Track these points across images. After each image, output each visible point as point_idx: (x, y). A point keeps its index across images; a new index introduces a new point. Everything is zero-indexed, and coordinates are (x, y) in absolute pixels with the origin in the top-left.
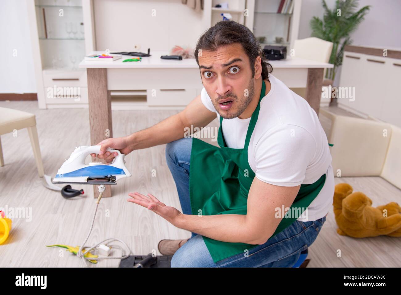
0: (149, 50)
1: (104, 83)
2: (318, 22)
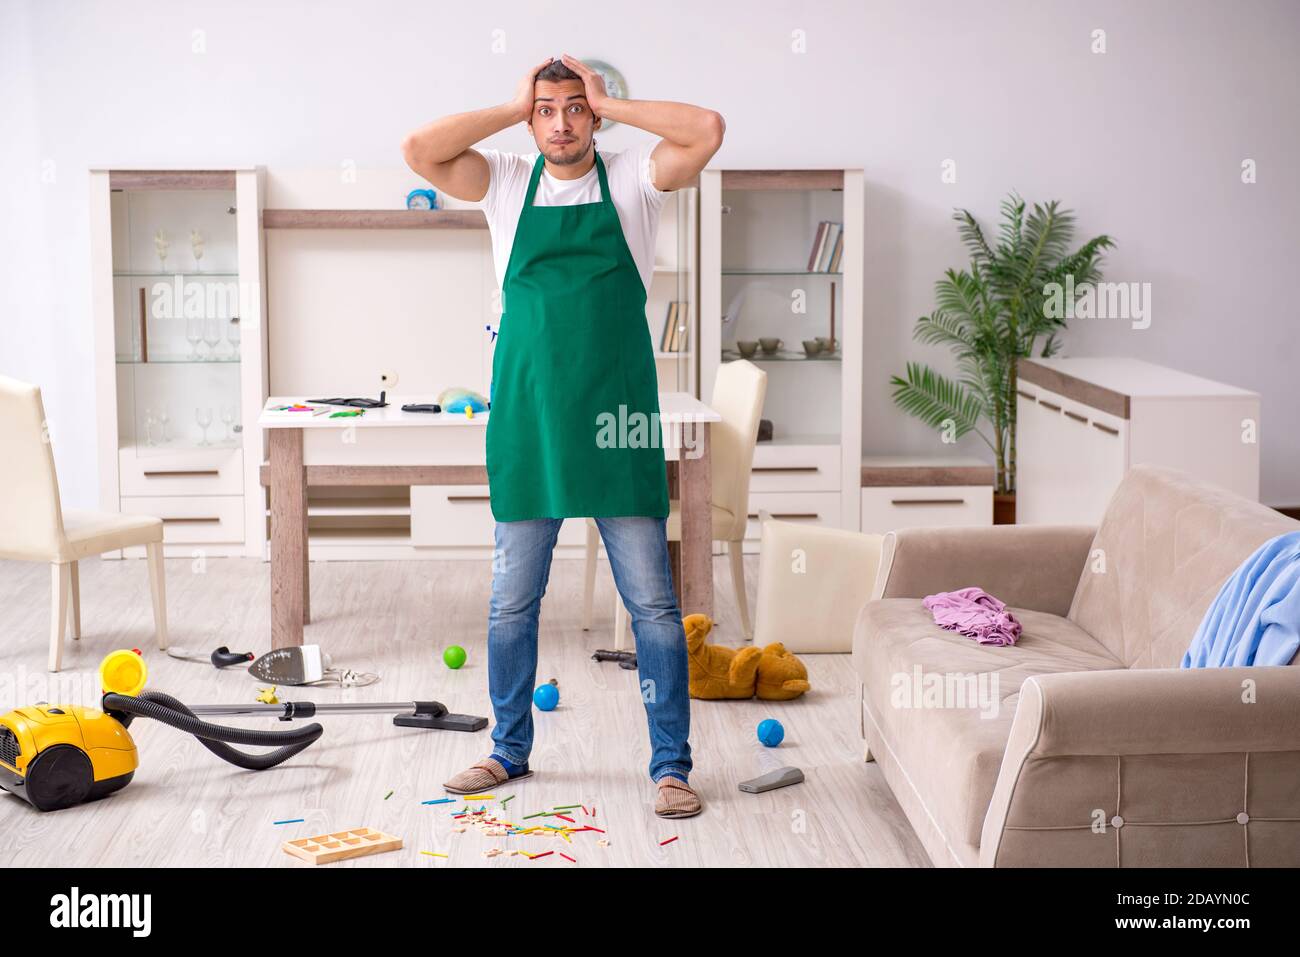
0: (383, 395)
1: (297, 454)
2: (960, 286)
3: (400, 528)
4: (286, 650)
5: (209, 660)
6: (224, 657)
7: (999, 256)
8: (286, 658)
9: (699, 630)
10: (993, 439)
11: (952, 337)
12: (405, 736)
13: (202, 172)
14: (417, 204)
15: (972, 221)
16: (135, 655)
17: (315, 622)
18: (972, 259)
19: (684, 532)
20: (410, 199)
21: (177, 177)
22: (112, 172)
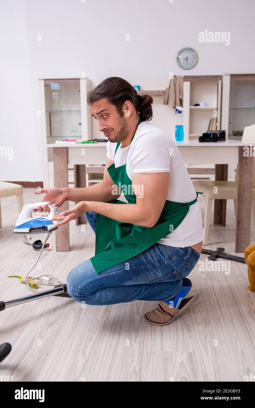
1: (65, 159)
5: (32, 244)
22: (45, 80)
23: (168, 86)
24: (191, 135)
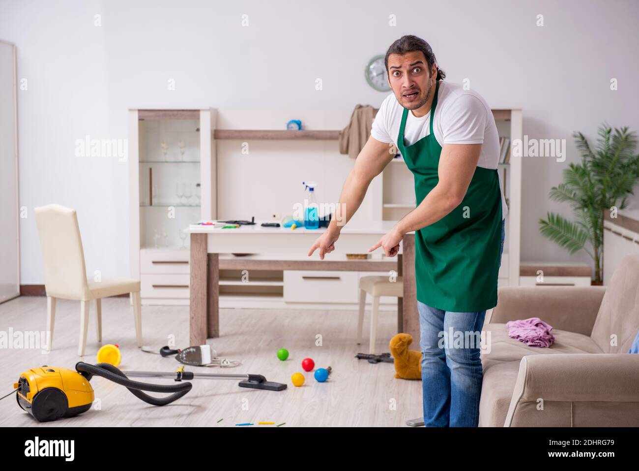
0: (253, 218)
1: (204, 246)
2: (576, 173)
3: (278, 292)
4: (193, 347)
5: (159, 353)
6: (166, 351)
7: (597, 156)
8: (193, 352)
9: (403, 342)
10: (593, 252)
11: (570, 198)
12: (242, 392)
13: (183, 110)
14: (292, 127)
15: (583, 138)
16: (115, 348)
17: (222, 336)
18: (583, 158)
19: (405, 292)
20: (288, 125)
21: (171, 113)
22: (139, 111)
23: (347, 123)
24: (387, 206)
